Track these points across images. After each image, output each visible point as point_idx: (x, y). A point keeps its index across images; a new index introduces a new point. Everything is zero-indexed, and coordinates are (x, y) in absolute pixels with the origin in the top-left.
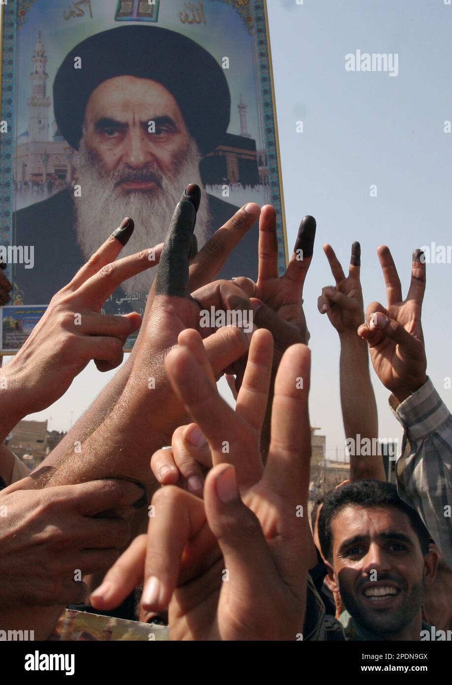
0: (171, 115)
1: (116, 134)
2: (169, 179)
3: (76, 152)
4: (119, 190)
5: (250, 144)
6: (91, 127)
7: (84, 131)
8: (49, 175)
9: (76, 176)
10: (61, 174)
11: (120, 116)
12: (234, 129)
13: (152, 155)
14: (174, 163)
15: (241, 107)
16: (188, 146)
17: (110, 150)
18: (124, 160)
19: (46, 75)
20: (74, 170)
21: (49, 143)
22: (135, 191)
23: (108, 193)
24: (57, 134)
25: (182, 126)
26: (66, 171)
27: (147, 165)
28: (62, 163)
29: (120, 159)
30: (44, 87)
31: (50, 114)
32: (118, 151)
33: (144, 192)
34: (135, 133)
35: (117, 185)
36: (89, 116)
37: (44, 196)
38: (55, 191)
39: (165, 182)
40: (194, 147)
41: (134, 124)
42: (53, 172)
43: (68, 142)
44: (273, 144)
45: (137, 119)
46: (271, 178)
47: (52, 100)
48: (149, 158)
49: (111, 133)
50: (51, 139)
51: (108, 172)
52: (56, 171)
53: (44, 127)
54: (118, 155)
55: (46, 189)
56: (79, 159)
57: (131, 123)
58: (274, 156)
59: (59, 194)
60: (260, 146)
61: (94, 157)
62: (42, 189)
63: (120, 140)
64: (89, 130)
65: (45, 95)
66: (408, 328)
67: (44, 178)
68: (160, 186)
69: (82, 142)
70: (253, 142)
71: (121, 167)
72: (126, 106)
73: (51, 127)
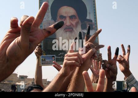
0: (75, 15)
1: (64, 19)
2: (75, 28)
4: (64, 31)
5: (91, 21)
6: (59, 17)
7: (57, 18)
11: (65, 15)
12: (88, 18)
13: (71, 23)
14: (76, 25)
15: (89, 13)
16: (79, 21)
21: (50, 21)
22: (68, 31)
23: (62, 31)
25: (77, 17)
27: (70, 25)
33: (70, 31)
34: (68, 19)
35: (64, 30)
36: (58, 15)
39: (74, 29)
40: (80, 22)
44: (96, 21)
45: (68, 15)
46: (96, 28)
48: (71, 24)
50: (50, 20)
58: (96, 24)
60: (93, 21)
66: (126, 60)
68: (73, 30)
70: (92, 20)
72: (66, 13)
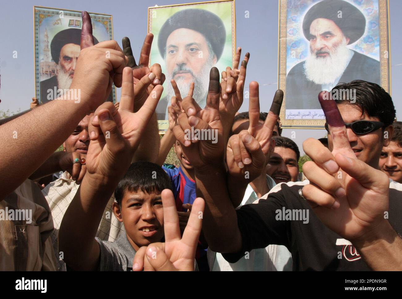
3: (58, 65)
8: (50, 72)
9: (58, 72)
10: (53, 71)
17: (67, 65)
18: (71, 68)
19: (48, 42)
20: (57, 70)
24: (52, 60)
26: (55, 71)
28: (54, 68)
29: (70, 68)
30: (48, 45)
31: (50, 53)
32: (70, 65)
37: (49, 78)
38: (52, 76)
41: (74, 58)
42: (51, 71)
43: (55, 62)
47: (50, 50)
49: (68, 60)
51: (67, 72)
52: (52, 71)
53: (48, 58)
54: (70, 67)
55: (49, 76)
56: (59, 67)
57: (73, 58)
59: (53, 77)
61: (63, 67)
62: (48, 76)
63: (70, 62)
64: (61, 59)
65: (48, 48)
67: (49, 72)
69: (59, 62)
71: (71, 70)
73: (50, 58)
